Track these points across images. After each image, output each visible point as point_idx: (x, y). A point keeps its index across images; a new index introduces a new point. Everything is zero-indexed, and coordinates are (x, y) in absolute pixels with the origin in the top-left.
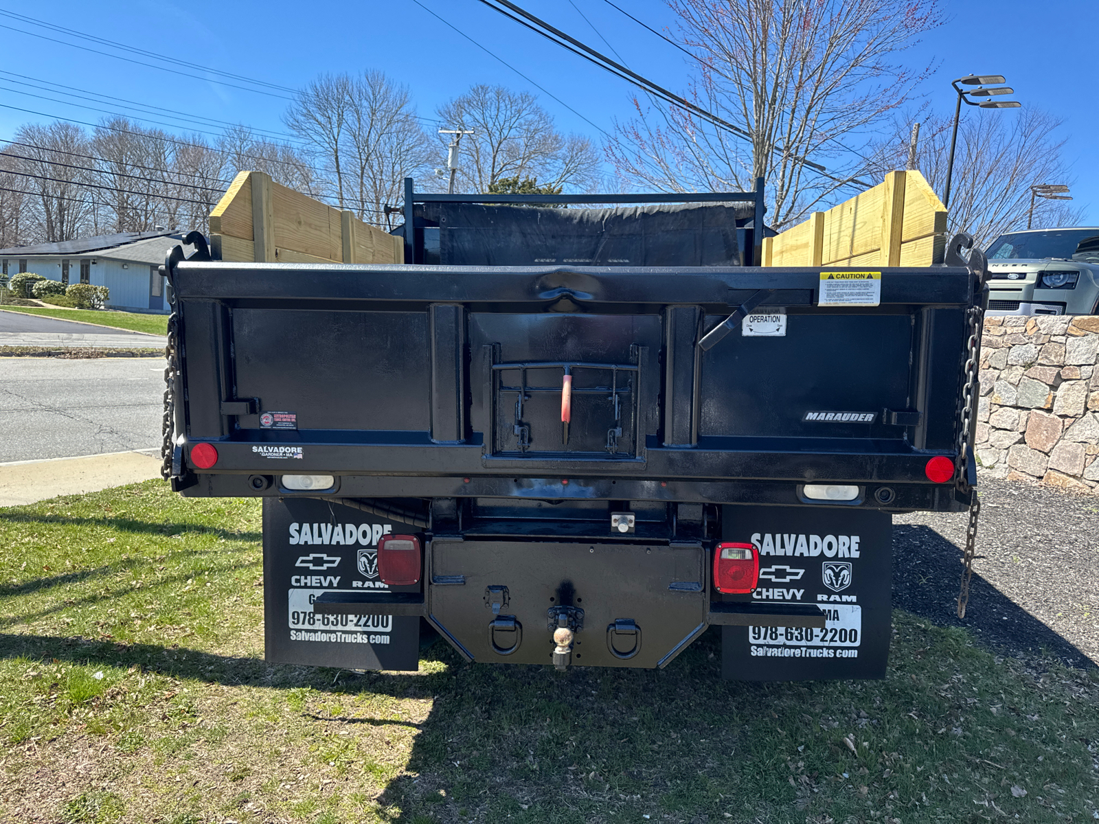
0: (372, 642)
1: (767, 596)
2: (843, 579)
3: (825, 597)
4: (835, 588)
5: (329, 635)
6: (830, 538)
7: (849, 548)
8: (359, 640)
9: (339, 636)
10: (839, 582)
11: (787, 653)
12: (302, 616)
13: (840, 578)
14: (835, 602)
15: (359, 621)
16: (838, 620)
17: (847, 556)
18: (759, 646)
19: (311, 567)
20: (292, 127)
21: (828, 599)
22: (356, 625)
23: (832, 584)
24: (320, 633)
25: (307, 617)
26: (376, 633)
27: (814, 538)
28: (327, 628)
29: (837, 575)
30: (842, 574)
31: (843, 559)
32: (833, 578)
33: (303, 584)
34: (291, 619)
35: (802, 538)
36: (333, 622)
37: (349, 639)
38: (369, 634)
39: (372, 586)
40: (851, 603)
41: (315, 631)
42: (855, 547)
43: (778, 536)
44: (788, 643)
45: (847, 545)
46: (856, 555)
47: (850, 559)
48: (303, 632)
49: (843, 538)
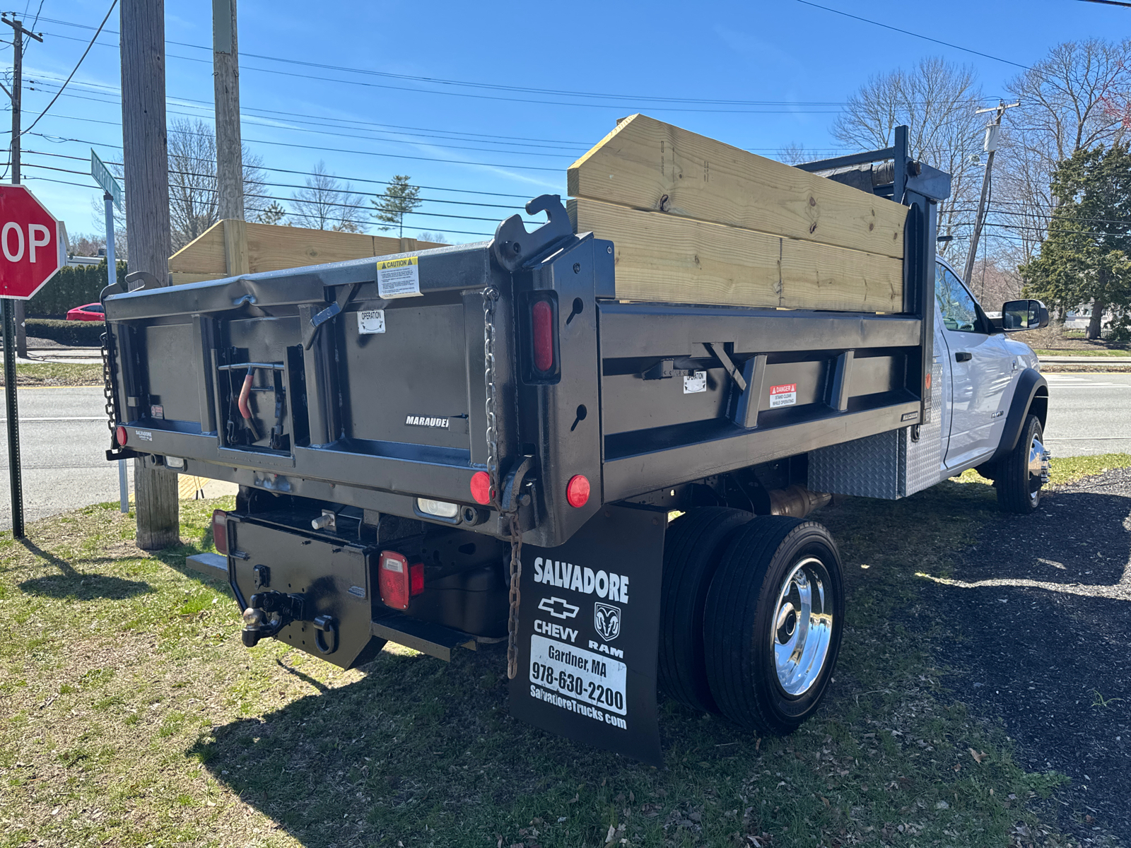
1: (547, 631)
2: (613, 626)
3: (596, 646)
4: (605, 636)
6: (602, 574)
7: (619, 590)
10: (609, 629)
11: (560, 702)
13: (610, 625)
14: (603, 654)
16: (605, 676)
17: (617, 599)
18: (538, 686)
20: (840, 137)
21: (599, 648)
23: (602, 630)
27: (588, 572)
29: (607, 620)
30: (611, 621)
31: (613, 602)
32: (604, 624)
35: (577, 568)
40: (617, 659)
42: (624, 590)
43: (557, 563)
44: (562, 691)
45: (617, 587)
46: (625, 599)
47: (619, 604)
49: (614, 577)
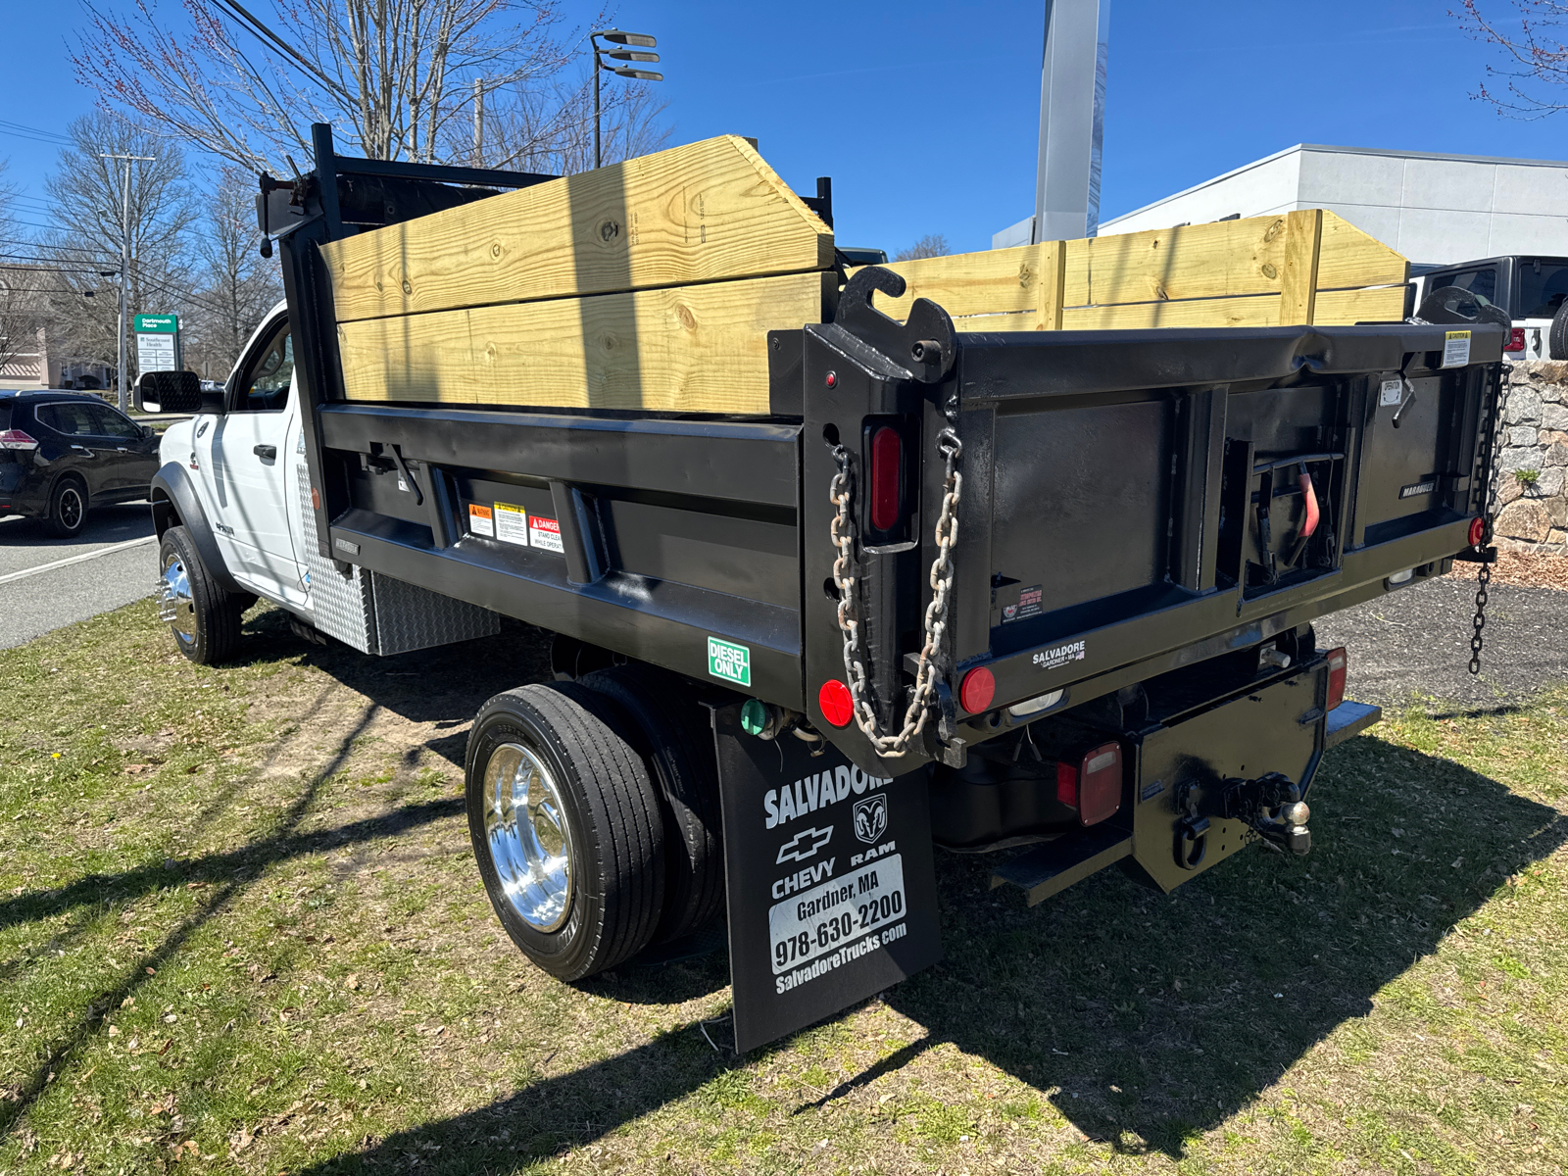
0: (885, 942)
5: (829, 960)
8: (870, 948)
9: (843, 954)
12: (790, 946)
15: (864, 918)
19: (798, 856)
22: (863, 926)
24: (817, 962)
25: (798, 944)
26: (887, 927)
28: (826, 949)
33: (788, 892)
34: (775, 959)
36: (832, 935)
37: (857, 952)
38: (878, 932)
39: (875, 855)
41: (810, 963)
48: (794, 973)
